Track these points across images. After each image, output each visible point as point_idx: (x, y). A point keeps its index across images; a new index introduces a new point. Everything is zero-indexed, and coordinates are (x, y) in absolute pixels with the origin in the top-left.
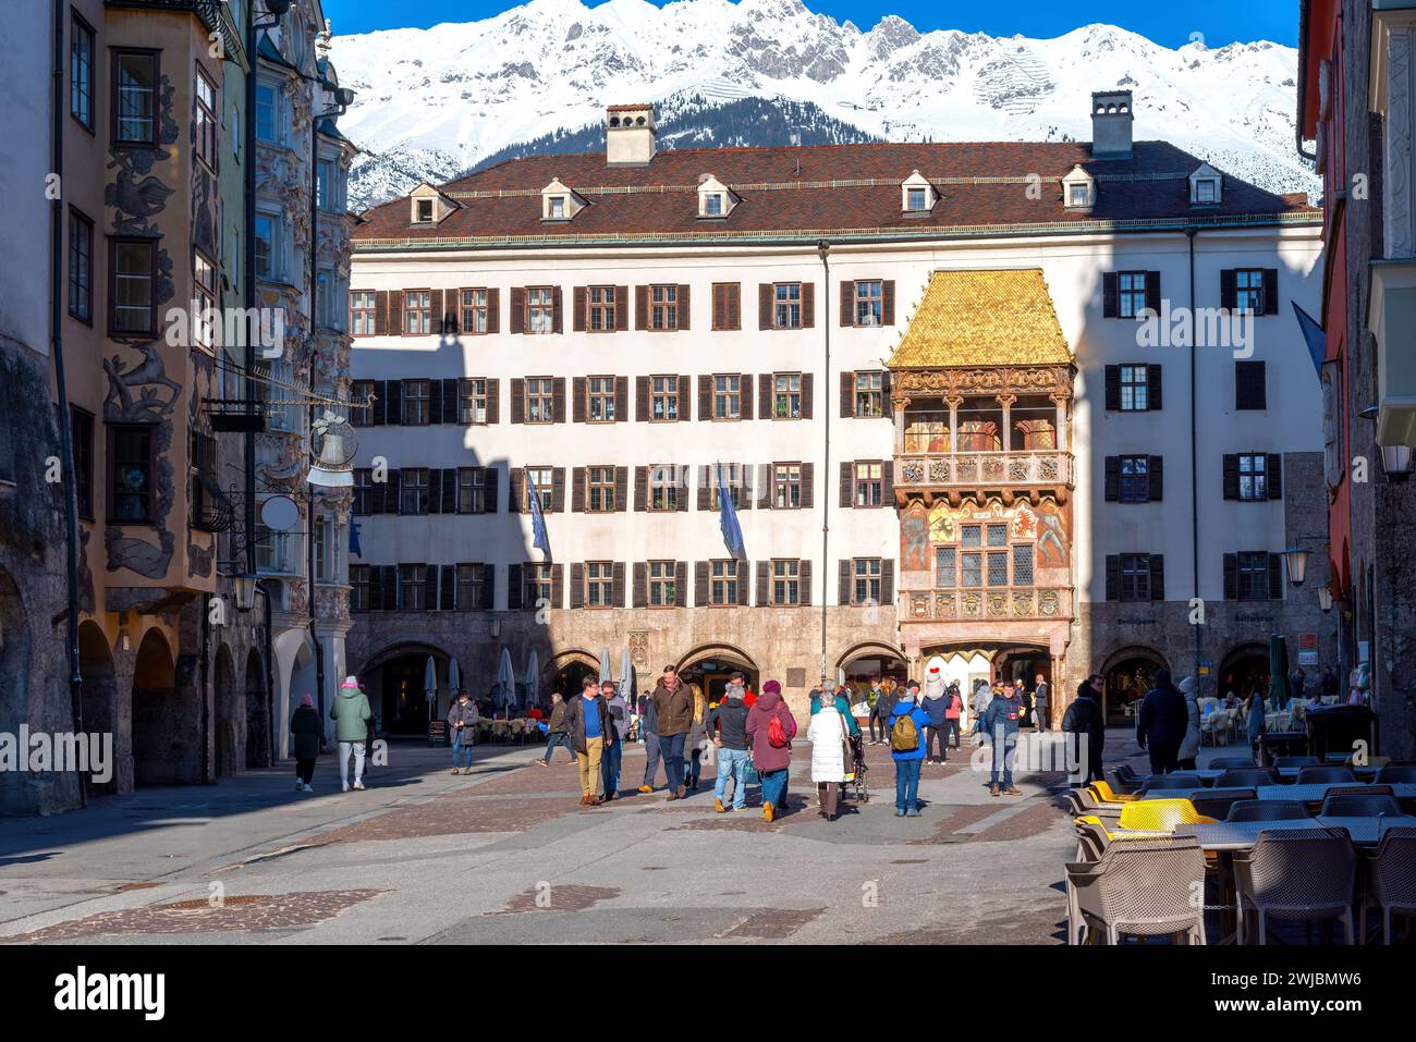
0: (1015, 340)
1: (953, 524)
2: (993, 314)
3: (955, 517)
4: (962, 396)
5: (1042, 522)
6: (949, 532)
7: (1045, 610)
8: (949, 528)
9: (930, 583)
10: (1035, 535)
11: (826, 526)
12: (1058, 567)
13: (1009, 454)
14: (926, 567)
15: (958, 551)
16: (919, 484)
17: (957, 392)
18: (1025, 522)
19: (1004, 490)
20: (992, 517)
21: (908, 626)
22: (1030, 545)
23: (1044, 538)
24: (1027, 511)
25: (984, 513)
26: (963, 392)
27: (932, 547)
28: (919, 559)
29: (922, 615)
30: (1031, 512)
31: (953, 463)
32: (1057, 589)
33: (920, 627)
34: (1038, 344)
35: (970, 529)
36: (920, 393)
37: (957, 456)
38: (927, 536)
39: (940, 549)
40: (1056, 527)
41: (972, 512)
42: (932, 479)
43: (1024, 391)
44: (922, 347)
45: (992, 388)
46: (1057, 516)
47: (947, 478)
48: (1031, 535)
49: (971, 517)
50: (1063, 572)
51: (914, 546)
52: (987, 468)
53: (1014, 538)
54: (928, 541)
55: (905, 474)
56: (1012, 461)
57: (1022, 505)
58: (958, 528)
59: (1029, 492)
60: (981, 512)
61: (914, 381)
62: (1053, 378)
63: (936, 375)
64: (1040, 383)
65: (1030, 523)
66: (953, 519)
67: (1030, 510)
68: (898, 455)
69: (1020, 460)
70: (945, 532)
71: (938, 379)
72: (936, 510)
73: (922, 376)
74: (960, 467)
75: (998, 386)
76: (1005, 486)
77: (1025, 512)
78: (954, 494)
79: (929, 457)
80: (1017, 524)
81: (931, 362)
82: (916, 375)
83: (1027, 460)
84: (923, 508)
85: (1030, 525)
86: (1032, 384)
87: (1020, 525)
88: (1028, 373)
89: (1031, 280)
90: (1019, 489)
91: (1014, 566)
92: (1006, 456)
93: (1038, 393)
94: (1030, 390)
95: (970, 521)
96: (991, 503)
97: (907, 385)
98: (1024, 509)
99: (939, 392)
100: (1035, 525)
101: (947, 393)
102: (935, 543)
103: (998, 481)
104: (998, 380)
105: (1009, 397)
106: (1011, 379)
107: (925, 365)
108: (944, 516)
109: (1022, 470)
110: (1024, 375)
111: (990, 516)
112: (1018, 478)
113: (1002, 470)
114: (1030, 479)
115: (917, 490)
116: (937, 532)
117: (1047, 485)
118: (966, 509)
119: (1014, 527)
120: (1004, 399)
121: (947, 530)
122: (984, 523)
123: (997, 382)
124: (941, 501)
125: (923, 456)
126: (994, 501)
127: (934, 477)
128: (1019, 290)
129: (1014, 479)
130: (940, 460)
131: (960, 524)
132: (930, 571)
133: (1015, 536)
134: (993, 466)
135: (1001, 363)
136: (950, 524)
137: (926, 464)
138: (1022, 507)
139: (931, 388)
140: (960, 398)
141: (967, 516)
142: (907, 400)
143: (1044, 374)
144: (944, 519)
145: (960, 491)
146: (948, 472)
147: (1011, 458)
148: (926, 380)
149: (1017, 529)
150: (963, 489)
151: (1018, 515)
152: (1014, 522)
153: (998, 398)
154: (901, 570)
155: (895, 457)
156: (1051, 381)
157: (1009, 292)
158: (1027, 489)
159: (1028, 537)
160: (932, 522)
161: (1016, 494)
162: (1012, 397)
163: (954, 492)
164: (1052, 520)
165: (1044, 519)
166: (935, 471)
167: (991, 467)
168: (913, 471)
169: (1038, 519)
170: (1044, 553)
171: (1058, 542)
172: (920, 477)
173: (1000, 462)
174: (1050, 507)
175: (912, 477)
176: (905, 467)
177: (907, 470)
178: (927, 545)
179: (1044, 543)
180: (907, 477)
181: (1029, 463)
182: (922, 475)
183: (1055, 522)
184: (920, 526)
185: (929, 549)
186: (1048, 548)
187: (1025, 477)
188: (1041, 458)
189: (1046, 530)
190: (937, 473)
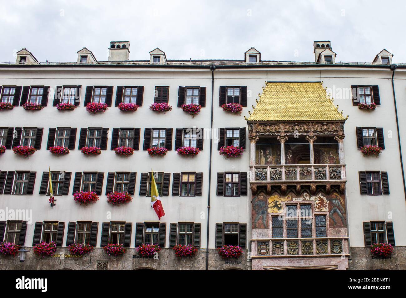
1: (282, 204)
3: (283, 201)
4: (287, 136)
6: (280, 208)
7: (334, 251)
8: (279, 206)
9: (269, 236)
10: (327, 209)
11: (209, 205)
12: (341, 227)
14: (266, 227)
16: (264, 181)
17: (285, 134)
18: (322, 203)
19: (312, 185)
20: (303, 200)
21: (256, 260)
22: (324, 216)
23: (332, 211)
25: (299, 198)
26: (288, 134)
27: (270, 216)
28: (263, 223)
29: (264, 254)
30: (325, 198)
31: (283, 170)
32: (341, 239)
33: (264, 261)
35: (291, 207)
36: (265, 134)
37: (285, 167)
38: (267, 210)
39: (274, 217)
40: (339, 205)
41: (292, 197)
42: (272, 178)
43: (322, 134)
45: (304, 132)
46: (339, 200)
47: (280, 178)
48: (325, 210)
49: (292, 201)
50: (343, 230)
51: (260, 216)
52: (302, 174)
53: (315, 212)
54: (268, 213)
56: (316, 170)
57: (320, 194)
58: (284, 206)
59: (325, 186)
60: (297, 197)
61: (262, 128)
62: (336, 128)
63: (273, 126)
64: (329, 130)
65: (324, 203)
66: (281, 201)
67: (325, 197)
68: (253, 166)
69: (320, 169)
70: (277, 208)
71: (274, 128)
72: (273, 197)
73: (266, 126)
74: (287, 172)
75: (307, 132)
76: (312, 182)
77: (322, 198)
78: (284, 187)
79: (270, 167)
80: (317, 204)
81: (272, 119)
82: (263, 126)
83: (324, 169)
84: (265, 196)
85: (324, 204)
86: (325, 130)
87: (319, 204)
88: (323, 125)
89: (317, 87)
90: (320, 184)
91: (316, 227)
92: (313, 167)
93: (329, 135)
94: (324, 134)
95: (291, 202)
96: (303, 192)
97: (258, 130)
98: (321, 196)
99: (275, 134)
100: (327, 205)
101: (279, 134)
102: (272, 214)
103: (308, 180)
104: (307, 128)
105: (313, 137)
106: (314, 128)
107: (268, 120)
108: (277, 200)
109: (322, 174)
110: (320, 126)
111: (302, 200)
112: (319, 178)
113: (311, 174)
114: (326, 179)
115: (263, 185)
116: (272, 208)
117: (336, 182)
118: (290, 196)
119: (316, 205)
120: (310, 138)
121: (278, 207)
122: (299, 204)
123: (306, 130)
124: (276, 191)
125: (267, 167)
126: (305, 191)
127: (273, 177)
128: (312, 90)
129: (317, 179)
130: (276, 169)
131: (285, 204)
132: (269, 229)
133: (316, 210)
134: (306, 172)
135: (309, 120)
136: (280, 204)
137: (269, 170)
138: (320, 195)
139: (270, 131)
140: (286, 138)
141: (289, 200)
142: (258, 138)
143: (331, 126)
144: (277, 202)
145: (287, 186)
146: (281, 175)
147: (315, 168)
148: (268, 128)
149: (318, 206)
150: (288, 184)
151: (318, 199)
152: (316, 203)
153: (307, 137)
154: (253, 228)
155: (251, 167)
156: (336, 129)
157: (307, 91)
158: (325, 184)
159: (324, 211)
160: (269, 203)
161: (318, 187)
162: (315, 137)
163: (284, 185)
164: (337, 202)
165: (332, 201)
166: (273, 174)
167: (305, 173)
168: (261, 174)
169: (329, 201)
170: (333, 219)
171: (340, 213)
172: (265, 178)
173: (309, 170)
174: (335, 195)
175: (261, 177)
176: (256, 172)
177: (257, 174)
178: (267, 215)
179: (333, 214)
180: (257, 177)
181: (325, 171)
182: (266, 177)
183: (338, 202)
184: (263, 205)
185: (268, 217)
186: (335, 217)
187: (323, 178)
188: (332, 168)
189: (333, 207)
190: (275, 175)
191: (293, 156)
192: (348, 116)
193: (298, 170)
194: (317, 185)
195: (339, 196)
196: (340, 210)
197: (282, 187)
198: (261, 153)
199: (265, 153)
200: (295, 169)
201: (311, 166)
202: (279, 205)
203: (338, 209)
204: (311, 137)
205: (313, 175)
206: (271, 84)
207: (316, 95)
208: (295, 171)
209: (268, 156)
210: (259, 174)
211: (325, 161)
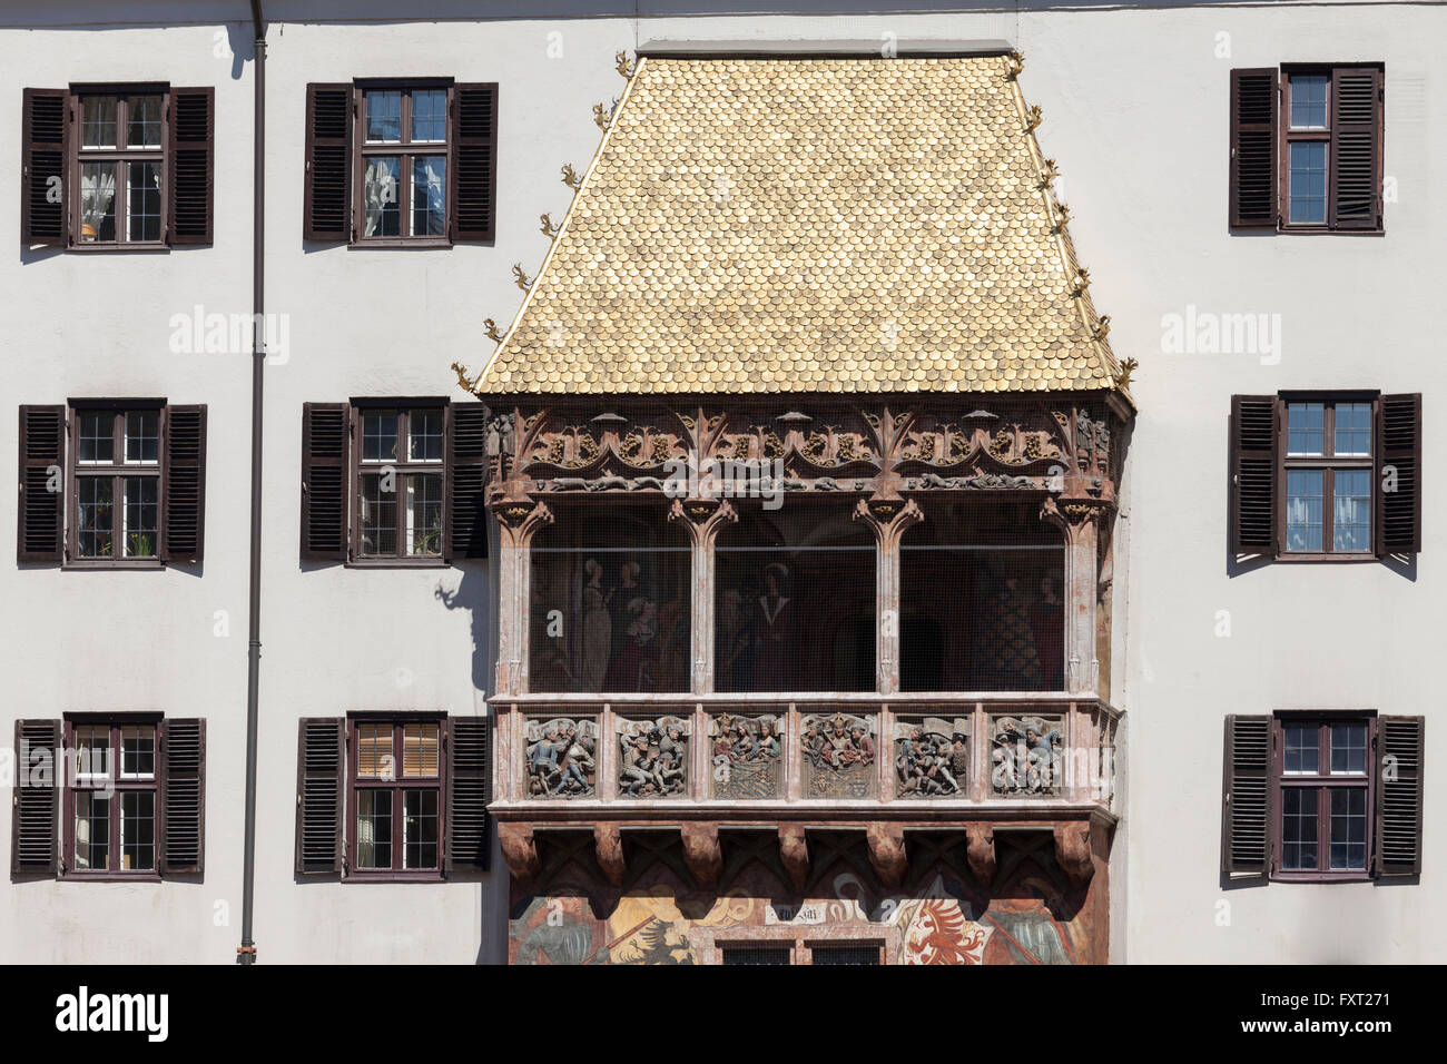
0: (920, 305)
5: (1003, 944)
11: (248, 940)
13: (895, 707)
16: (581, 802)
18: (947, 941)
19: (874, 829)
20: (830, 920)
24: (951, 901)
25: (803, 909)
31: (700, 730)
34: (1006, 321)
35: (750, 961)
36: (591, 486)
37: (714, 710)
40: (1053, 958)
42: (627, 784)
43: (954, 484)
44: (595, 327)
45: (839, 475)
46: (1059, 919)
47: (676, 782)
49: (758, 923)
52: (816, 756)
55: (534, 770)
56: (908, 730)
57: (939, 879)
59: (963, 838)
60: (792, 902)
61: (569, 443)
63: (644, 428)
64: (1008, 460)
65: (962, 943)
67: (967, 900)
68: (510, 703)
69: (932, 726)
72: (639, 895)
73: (598, 428)
75: (862, 469)
76: (875, 814)
77: (946, 905)
78: (700, 841)
79: (618, 708)
80: (917, 947)
81: (633, 384)
82: (576, 426)
83: (960, 726)
85: (962, 950)
87: (928, 950)
88: (970, 426)
90: (928, 826)
92: (888, 713)
93: (1001, 492)
94: (970, 483)
95: (754, 934)
97: (543, 457)
98: (945, 894)
99: (656, 487)
100: (980, 950)
103: (854, 796)
104: (863, 446)
105: (899, 506)
106: (909, 442)
107: (609, 387)
108: (665, 914)
110: (951, 431)
111: (822, 918)
112: (924, 787)
115: (575, 826)
117: (1025, 814)
120: (881, 515)
121: (673, 961)
122: (800, 943)
123: (858, 454)
125: (599, 706)
127: (632, 779)
130: (654, 720)
131: (718, 942)
134: (840, 744)
135: (875, 388)
136: (685, 943)
137: (606, 732)
138: (937, 891)
140: (725, 511)
141: (739, 917)
142: (542, 510)
143: (1022, 431)
144: (663, 927)
145: (720, 831)
147: (900, 719)
148: (609, 440)
150: (729, 825)
151: (922, 914)
152: (908, 938)
153: (862, 509)
155: (500, 708)
156: (1048, 453)
158: (957, 826)
160: (619, 934)
162: (911, 507)
163: (701, 830)
164: (1041, 935)
165: (1010, 929)
166: (636, 756)
167: (833, 748)
168: (561, 756)
169: (990, 930)
172: (584, 779)
173: (862, 731)
175: (558, 778)
176: (530, 743)
177: (537, 753)
180: (539, 776)
181: (964, 740)
182: (590, 773)
183: (1049, 941)
184: (579, 946)
187: (948, 785)
188: (1007, 721)
190: (646, 763)
193: (793, 729)
194: (908, 834)
197: (688, 838)
198: (587, 578)
199: (610, 578)
200: (771, 726)
202: (676, 947)
204: (883, 511)
206: (667, 72)
208: (771, 733)
209: (634, 603)
210: (549, 755)
211: (1008, 643)
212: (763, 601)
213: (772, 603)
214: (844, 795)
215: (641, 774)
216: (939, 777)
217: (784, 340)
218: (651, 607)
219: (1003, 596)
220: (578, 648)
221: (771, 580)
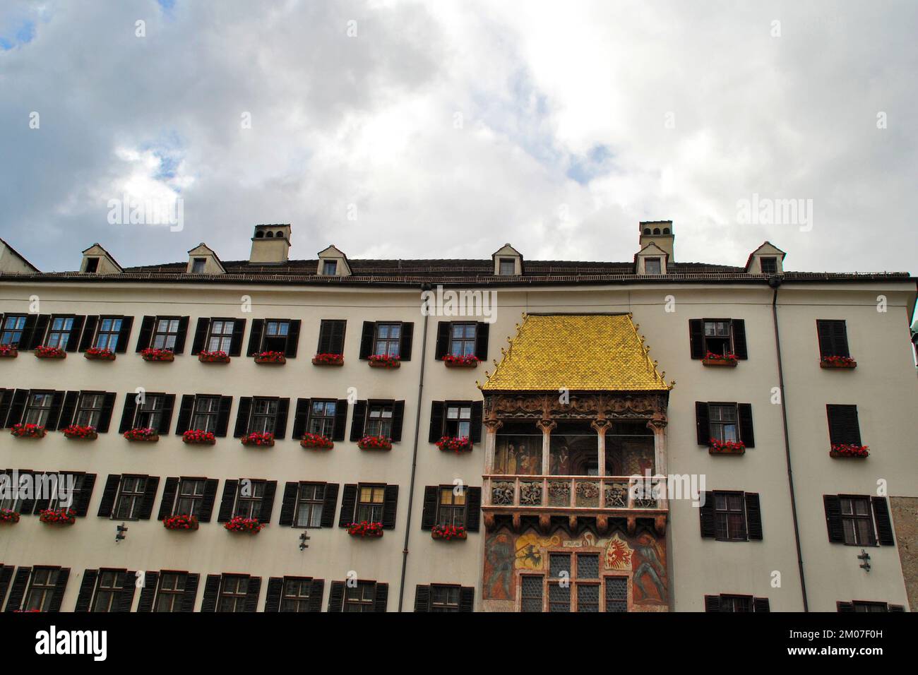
1: (542, 551)
2: (585, 348)
3: (544, 546)
4: (556, 420)
5: (637, 556)
6: (537, 560)
8: (537, 556)
10: (630, 567)
11: (406, 549)
13: (605, 480)
14: (509, 598)
15: (545, 581)
16: (508, 506)
17: (552, 417)
18: (619, 553)
19: (599, 517)
20: (583, 545)
22: (624, 579)
23: (640, 571)
24: (620, 541)
25: (575, 542)
26: (558, 417)
27: (518, 575)
28: (504, 589)
30: (625, 543)
31: (545, 486)
35: (558, 559)
37: (549, 480)
38: (512, 563)
39: (526, 578)
40: (653, 559)
41: (562, 540)
42: (522, 501)
43: (621, 417)
45: (587, 414)
47: (538, 501)
48: (626, 568)
49: (562, 546)
51: (498, 574)
52: (580, 494)
53: (606, 570)
54: (514, 569)
55: (494, 496)
56: (609, 487)
57: (617, 534)
58: (546, 556)
59: (626, 520)
60: (571, 540)
61: (508, 404)
62: (651, 405)
63: (530, 400)
64: (637, 410)
65: (625, 554)
66: (541, 546)
67: (625, 540)
68: (489, 476)
69: (615, 486)
70: (532, 560)
71: (531, 405)
72: (524, 537)
73: (517, 400)
74: (552, 491)
75: (593, 412)
76: (599, 512)
77: (619, 542)
78: (545, 519)
79: (520, 478)
80: (610, 555)
81: (527, 387)
82: (510, 400)
83: (624, 486)
84: (510, 534)
85: (625, 556)
86: (629, 410)
87: (614, 556)
88: (626, 400)
89: (621, 323)
90: (615, 516)
91: (607, 601)
92: (602, 481)
93: (635, 419)
94: (627, 416)
95: (560, 550)
96: (583, 531)
97: (500, 408)
98: (619, 539)
99: (533, 416)
100: (630, 557)
101: (541, 417)
102: (521, 572)
103: (592, 506)
104: (594, 406)
105: (606, 422)
106: (608, 405)
107: (520, 389)
108: (533, 543)
109: (619, 496)
110: (620, 402)
111: (581, 545)
112: (614, 504)
113: (598, 496)
114: (626, 506)
115: (506, 513)
116: (523, 560)
117: (646, 512)
118: (557, 537)
119: (607, 558)
120: (599, 425)
121: (535, 558)
122: (574, 552)
123: (593, 408)
124: (531, 526)
125: (515, 478)
126: (587, 528)
127: (525, 500)
128: (609, 329)
129: (610, 505)
130: (531, 483)
131: (549, 552)
132: (514, 600)
133: (608, 568)
134: (588, 491)
135: (598, 389)
136: (538, 552)
137: (517, 486)
138: (616, 537)
139: (524, 412)
140: (554, 423)
141: (556, 544)
142: (500, 422)
143: (641, 402)
144: (532, 547)
145: (551, 516)
146: (539, 495)
147: (606, 484)
148: (520, 404)
149: (611, 560)
150: (554, 514)
151: (612, 545)
152: (608, 552)
153: (594, 423)
154: (484, 598)
155: (485, 478)
156: (649, 408)
157: (600, 332)
158: (625, 516)
159: (622, 569)
161: (611, 522)
162: (608, 423)
163: (546, 516)
164: (649, 552)
165: (640, 550)
166: (526, 493)
167: (586, 492)
168: (503, 493)
169: (633, 550)
170: (640, 587)
171: (655, 576)
172: (511, 500)
173: (595, 488)
174: (647, 539)
175: (502, 499)
176: (493, 489)
177: (496, 492)
178: (512, 573)
179: (640, 576)
180: (495, 498)
181: (626, 490)
182: (512, 498)
183: (651, 553)
184: (506, 552)
185: (514, 577)
186: (645, 582)
187: (621, 504)
189: (643, 562)
190: (529, 496)
191: (569, 458)
192: (674, 383)
193: (573, 487)
194: (609, 518)
195: (654, 541)
196: (655, 569)
197: (541, 518)
198: (509, 450)
199: (516, 449)
200: (567, 485)
201: (598, 480)
202: (536, 553)
203: (652, 566)
204: (601, 424)
205: (601, 497)
206: (534, 318)
207: (618, 339)
208: (567, 488)
209: (523, 457)
210: (499, 492)
211: (632, 469)
212: (560, 457)
213: (563, 458)
214: (589, 506)
215: (527, 499)
216: (618, 501)
217: (570, 379)
218: (528, 458)
219: (630, 456)
220: (506, 469)
221: (563, 451)
